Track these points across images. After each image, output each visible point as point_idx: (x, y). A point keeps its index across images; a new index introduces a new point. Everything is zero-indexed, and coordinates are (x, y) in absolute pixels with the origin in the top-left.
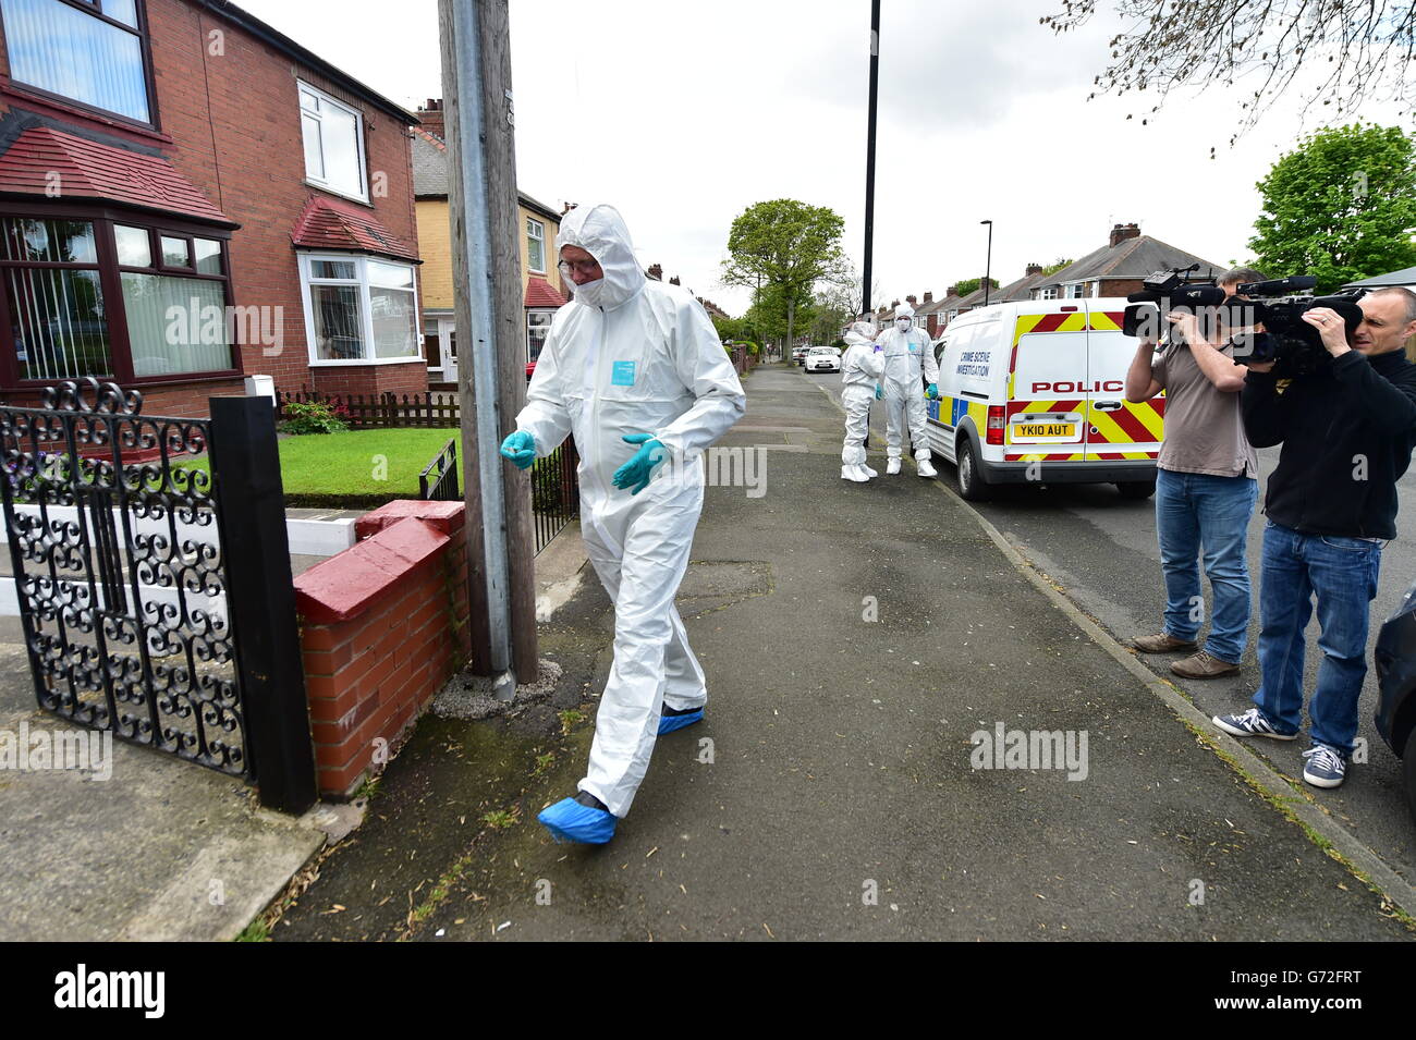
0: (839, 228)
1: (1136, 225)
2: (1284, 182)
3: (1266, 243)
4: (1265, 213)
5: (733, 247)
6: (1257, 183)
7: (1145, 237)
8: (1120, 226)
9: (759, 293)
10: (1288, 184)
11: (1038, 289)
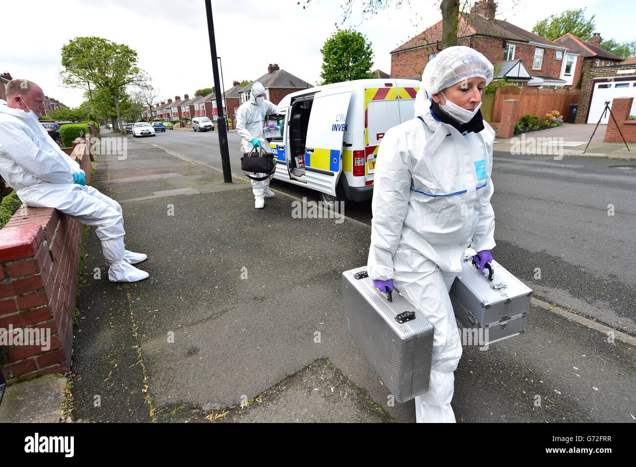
0: (135, 57)
1: (277, 65)
2: (330, 50)
3: (326, 75)
4: (324, 62)
5: (66, 64)
6: (321, 50)
7: (282, 70)
8: (271, 65)
9: (90, 93)
10: (331, 51)
11: (242, 92)
